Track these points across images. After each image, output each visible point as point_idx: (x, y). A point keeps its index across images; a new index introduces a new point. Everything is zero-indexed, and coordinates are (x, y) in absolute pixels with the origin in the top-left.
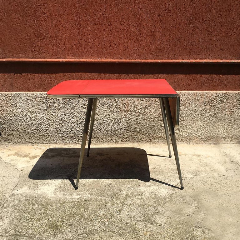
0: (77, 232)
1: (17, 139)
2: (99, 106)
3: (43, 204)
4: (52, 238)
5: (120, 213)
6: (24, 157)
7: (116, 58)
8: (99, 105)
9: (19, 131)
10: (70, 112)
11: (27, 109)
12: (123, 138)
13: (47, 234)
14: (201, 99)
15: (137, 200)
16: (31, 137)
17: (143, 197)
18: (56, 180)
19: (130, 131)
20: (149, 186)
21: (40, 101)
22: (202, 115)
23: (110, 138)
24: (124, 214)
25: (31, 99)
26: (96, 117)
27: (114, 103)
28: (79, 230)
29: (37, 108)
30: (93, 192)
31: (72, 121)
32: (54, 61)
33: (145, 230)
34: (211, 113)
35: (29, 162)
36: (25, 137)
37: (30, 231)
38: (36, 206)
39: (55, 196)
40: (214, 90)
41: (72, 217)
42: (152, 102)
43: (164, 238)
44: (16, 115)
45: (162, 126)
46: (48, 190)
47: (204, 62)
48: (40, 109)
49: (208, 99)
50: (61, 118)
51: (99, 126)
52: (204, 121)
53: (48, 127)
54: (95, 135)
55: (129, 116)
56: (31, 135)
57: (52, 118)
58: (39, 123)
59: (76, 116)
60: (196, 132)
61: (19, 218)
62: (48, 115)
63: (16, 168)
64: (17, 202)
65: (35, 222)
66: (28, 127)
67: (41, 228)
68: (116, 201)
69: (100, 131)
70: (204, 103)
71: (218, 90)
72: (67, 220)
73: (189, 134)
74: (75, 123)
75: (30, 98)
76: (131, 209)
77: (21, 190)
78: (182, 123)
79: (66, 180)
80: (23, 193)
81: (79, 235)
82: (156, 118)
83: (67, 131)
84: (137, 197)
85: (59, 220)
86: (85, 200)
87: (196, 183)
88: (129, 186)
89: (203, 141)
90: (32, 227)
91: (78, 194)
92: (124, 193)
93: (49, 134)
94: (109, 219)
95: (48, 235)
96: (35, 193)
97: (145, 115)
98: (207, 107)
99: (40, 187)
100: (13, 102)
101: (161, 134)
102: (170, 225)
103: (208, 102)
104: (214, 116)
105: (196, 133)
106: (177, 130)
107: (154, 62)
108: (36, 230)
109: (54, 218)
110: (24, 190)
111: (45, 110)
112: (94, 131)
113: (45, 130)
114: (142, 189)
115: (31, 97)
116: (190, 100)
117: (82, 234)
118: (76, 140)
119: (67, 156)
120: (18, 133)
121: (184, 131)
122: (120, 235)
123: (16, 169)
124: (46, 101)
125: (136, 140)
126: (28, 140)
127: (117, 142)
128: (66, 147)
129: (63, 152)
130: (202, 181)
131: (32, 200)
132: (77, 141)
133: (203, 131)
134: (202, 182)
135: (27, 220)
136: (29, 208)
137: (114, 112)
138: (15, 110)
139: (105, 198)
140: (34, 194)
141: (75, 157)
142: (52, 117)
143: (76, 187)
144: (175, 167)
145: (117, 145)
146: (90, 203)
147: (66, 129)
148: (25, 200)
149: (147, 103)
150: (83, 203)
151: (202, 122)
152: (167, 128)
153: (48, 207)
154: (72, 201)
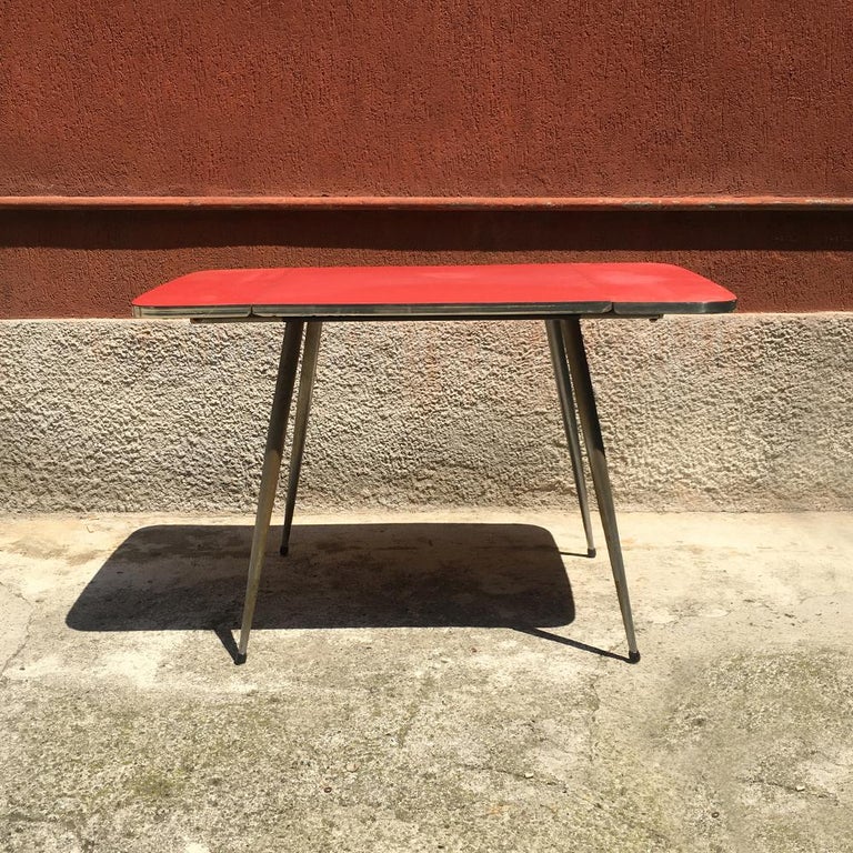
0: (242, 806)
1: (24, 493)
2: (326, 371)
3: (116, 711)
4: (147, 826)
5: (401, 744)
6: (47, 556)
7: (389, 193)
8: (328, 367)
9: (28, 465)
10: (219, 393)
11: (60, 381)
12: (417, 489)
13: (131, 814)
14: (705, 342)
15: (464, 697)
16: (76, 488)
17: (489, 688)
18: (165, 632)
19: (442, 463)
20: (512, 653)
21: (109, 354)
22: (707, 403)
23: (366, 491)
24: (417, 746)
25: (74, 345)
26: (314, 410)
27: (382, 360)
28: (247, 799)
29: (96, 377)
30: (301, 671)
31: (227, 426)
32: (161, 202)
33: (495, 797)
34: (742, 396)
35: (67, 573)
36: (52, 486)
37: (66, 804)
38: (90, 720)
39: (163, 687)
40: (751, 310)
41: (223, 754)
42: (520, 354)
43: (565, 825)
44: (21, 405)
45: (561, 446)
46: (135, 668)
47: (713, 205)
48: (107, 383)
49: (729, 342)
50: (186, 416)
51: (325, 444)
52: (717, 424)
53: (137, 451)
54: (312, 481)
55: (437, 407)
56: (76, 480)
57: (153, 415)
58: (103, 435)
59: (241, 409)
60: (687, 467)
61: (26, 760)
62: (139, 405)
63: (17, 592)
64: (18, 707)
65: (85, 771)
66: (64, 449)
67: (106, 791)
68: (388, 701)
69: (329, 463)
70: (717, 359)
71: (767, 309)
72: (204, 766)
73: (663, 474)
74: (236, 433)
75: (73, 341)
76: (443, 729)
77: (34, 666)
78: (636, 432)
79: (201, 632)
80: (43, 678)
81: (247, 816)
82: (536, 413)
83: (209, 466)
84: (465, 688)
85: (174, 765)
86: (274, 700)
87: (688, 642)
88: (437, 652)
89: (713, 499)
90: (74, 788)
91: (246, 681)
92: (419, 674)
93: (141, 476)
94: (362, 761)
95: (133, 817)
96: (85, 677)
97: (496, 402)
98: (728, 371)
99: (106, 657)
100: (7, 357)
101: (557, 475)
102: (589, 780)
103: (729, 354)
104: (752, 406)
105: (686, 471)
106: (615, 459)
107: (527, 206)
108: (88, 800)
109: (157, 761)
110: (48, 666)
111: (128, 384)
112: (308, 463)
113: (126, 462)
114: (483, 660)
115: (75, 336)
116: (665, 348)
117: (259, 813)
118: (240, 496)
119: (206, 554)
120: (27, 471)
121: (642, 461)
122: (400, 816)
123: (20, 595)
124: (131, 353)
125: (463, 497)
126: (63, 499)
127: (394, 505)
128: (205, 521)
129: (191, 539)
130: (708, 635)
131: (74, 699)
132: (247, 502)
133: (712, 464)
134: (707, 639)
135: (54, 766)
136: (63, 725)
137: (380, 393)
138: (17, 386)
139: (346, 691)
140: (83, 681)
141: (236, 555)
142: (154, 411)
143: (240, 656)
144: (609, 587)
145: (395, 515)
146: (292, 708)
147: (204, 456)
148: (51, 701)
149: (504, 357)
150: (266, 710)
151: (709, 429)
152: (580, 451)
153: (136, 724)
154: (223, 702)
